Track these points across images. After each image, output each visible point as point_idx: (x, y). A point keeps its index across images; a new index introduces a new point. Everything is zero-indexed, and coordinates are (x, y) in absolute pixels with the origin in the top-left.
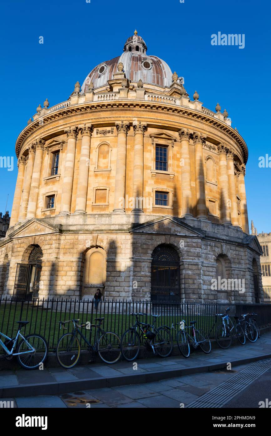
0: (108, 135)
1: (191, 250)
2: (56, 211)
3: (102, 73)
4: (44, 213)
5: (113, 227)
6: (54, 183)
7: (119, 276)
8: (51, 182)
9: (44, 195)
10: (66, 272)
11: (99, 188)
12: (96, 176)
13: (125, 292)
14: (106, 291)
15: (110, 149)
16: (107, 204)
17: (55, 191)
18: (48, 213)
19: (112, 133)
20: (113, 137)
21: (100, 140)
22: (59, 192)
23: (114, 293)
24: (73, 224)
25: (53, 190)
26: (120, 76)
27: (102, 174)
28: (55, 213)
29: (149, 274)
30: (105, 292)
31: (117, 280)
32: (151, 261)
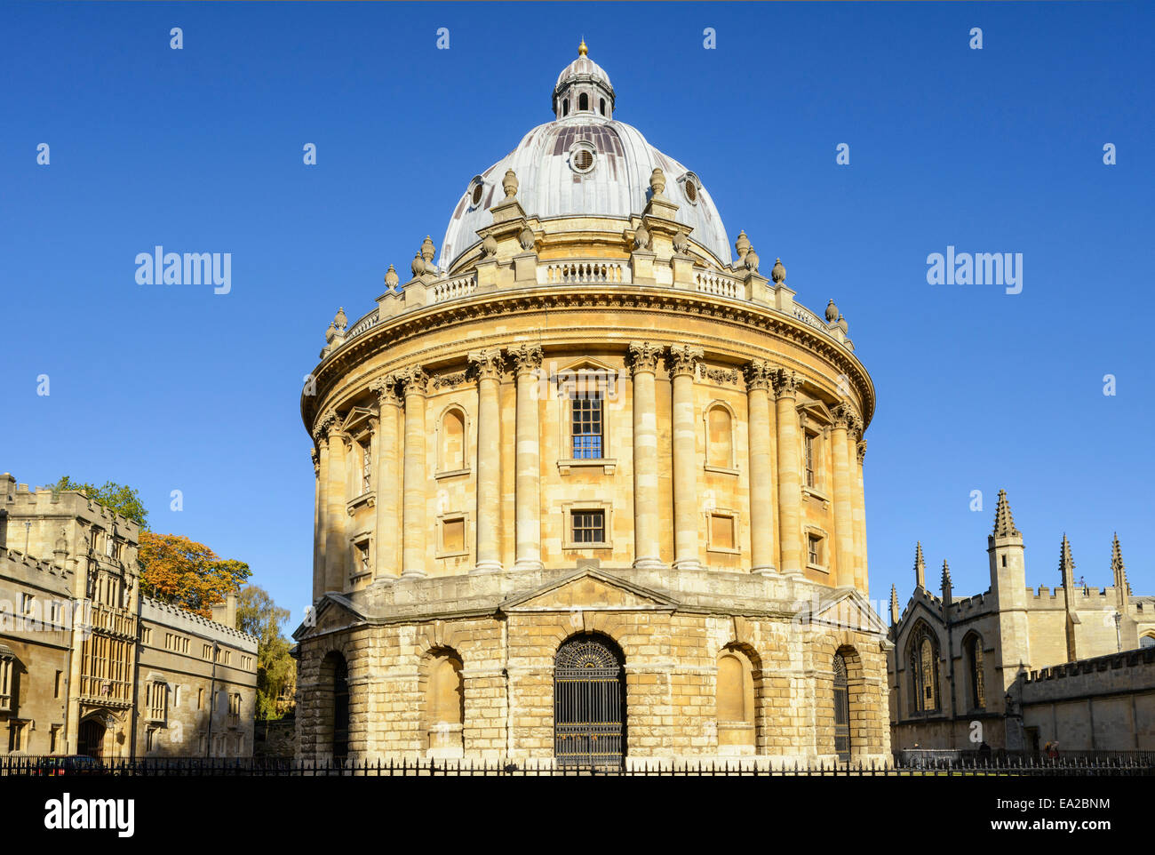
0: (726, 384)
1: (872, 659)
2: (614, 551)
3: (585, 171)
4: (573, 554)
5: (768, 607)
6: (594, 479)
7: (788, 706)
8: (584, 473)
9: (566, 504)
10: (690, 696)
11: (719, 512)
12: (709, 481)
13: (799, 736)
14: (767, 735)
15: (733, 421)
16: (736, 551)
17: (601, 502)
18: (589, 555)
19: (734, 383)
20: (737, 394)
21: (711, 395)
22: (615, 506)
23: (781, 738)
24: (688, 590)
25: (597, 498)
26: (667, 210)
27: (721, 480)
28: (613, 558)
29: (832, 704)
30: (766, 739)
31: (785, 714)
32: (832, 677)
